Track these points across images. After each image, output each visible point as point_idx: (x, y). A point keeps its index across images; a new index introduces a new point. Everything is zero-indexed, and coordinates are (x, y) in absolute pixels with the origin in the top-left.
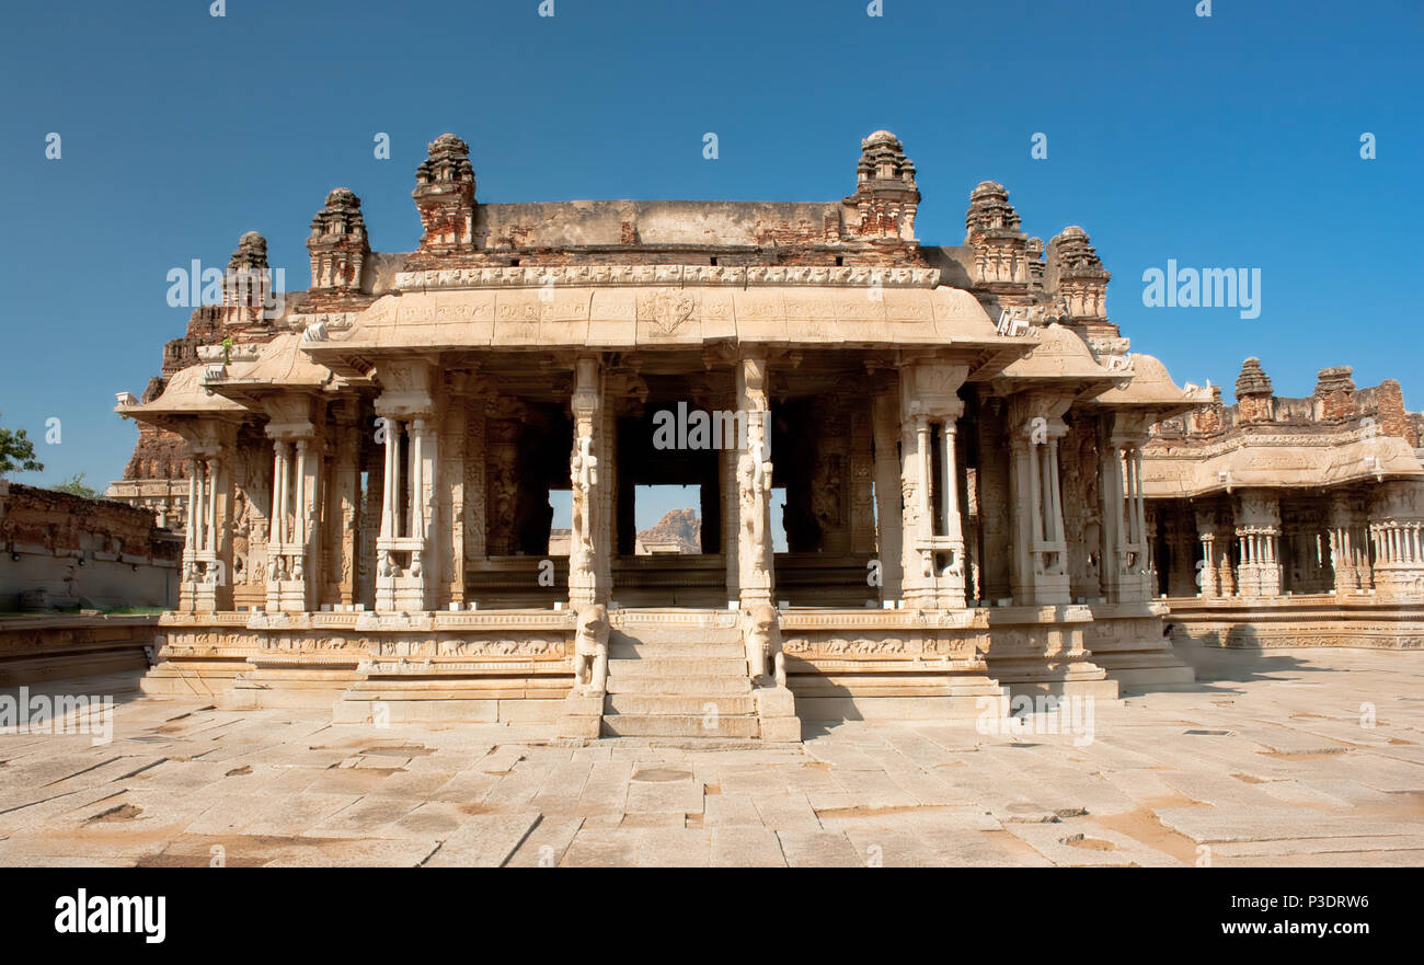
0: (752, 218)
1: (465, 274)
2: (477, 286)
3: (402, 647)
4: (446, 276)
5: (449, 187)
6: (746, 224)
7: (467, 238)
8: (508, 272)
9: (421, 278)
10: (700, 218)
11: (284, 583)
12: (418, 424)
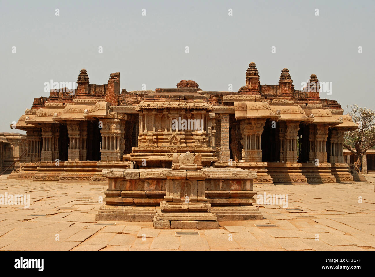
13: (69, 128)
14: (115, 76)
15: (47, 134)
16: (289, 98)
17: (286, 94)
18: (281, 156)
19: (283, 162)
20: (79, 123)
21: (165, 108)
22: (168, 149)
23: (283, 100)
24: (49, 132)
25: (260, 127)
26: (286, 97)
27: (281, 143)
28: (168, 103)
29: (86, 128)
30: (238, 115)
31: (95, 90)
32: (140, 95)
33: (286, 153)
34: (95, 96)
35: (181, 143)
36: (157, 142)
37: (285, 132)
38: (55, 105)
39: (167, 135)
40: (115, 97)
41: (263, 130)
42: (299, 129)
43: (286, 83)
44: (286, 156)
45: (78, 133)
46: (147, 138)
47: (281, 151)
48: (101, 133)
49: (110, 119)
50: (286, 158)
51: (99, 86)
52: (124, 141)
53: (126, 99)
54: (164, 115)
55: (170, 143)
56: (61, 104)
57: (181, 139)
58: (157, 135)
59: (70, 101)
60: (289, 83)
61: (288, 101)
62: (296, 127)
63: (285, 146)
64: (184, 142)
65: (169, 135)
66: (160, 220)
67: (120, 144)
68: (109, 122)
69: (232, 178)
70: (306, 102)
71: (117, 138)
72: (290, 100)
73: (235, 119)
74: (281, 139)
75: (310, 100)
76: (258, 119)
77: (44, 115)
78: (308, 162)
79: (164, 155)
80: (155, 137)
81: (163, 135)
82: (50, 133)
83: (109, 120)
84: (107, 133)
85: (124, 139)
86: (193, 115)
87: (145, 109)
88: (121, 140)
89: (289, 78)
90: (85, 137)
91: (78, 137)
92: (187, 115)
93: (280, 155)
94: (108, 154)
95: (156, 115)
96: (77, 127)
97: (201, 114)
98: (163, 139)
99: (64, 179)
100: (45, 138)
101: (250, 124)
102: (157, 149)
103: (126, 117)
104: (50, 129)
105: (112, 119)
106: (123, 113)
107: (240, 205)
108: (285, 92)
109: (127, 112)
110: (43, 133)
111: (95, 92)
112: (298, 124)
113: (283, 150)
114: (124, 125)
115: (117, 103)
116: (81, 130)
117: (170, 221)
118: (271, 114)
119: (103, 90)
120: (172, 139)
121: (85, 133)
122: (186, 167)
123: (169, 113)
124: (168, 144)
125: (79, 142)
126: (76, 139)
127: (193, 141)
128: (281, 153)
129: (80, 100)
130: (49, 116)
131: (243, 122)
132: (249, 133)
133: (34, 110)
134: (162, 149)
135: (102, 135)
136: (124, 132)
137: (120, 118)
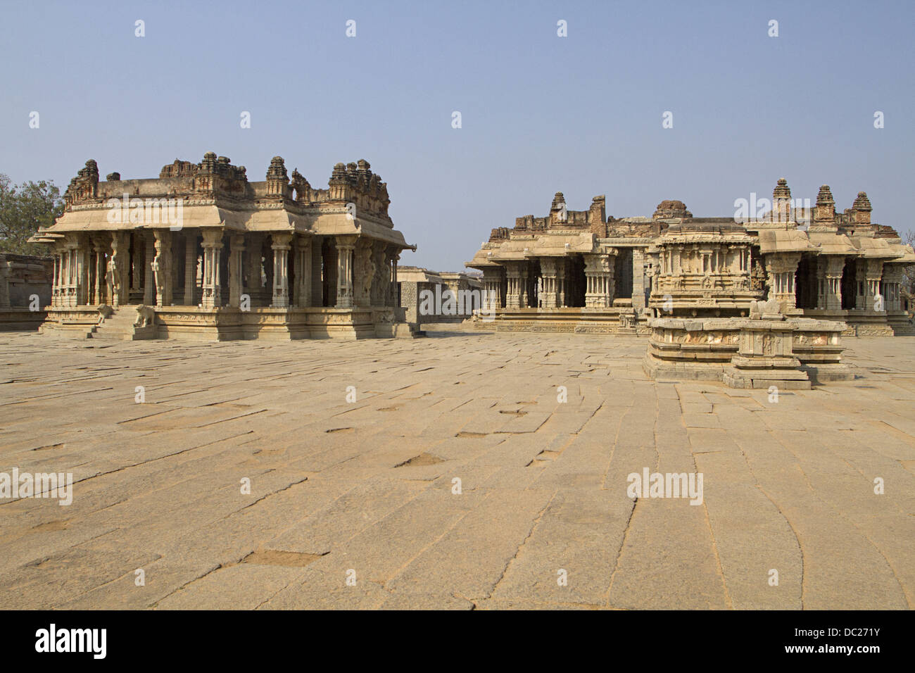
0: (170, 183)
1: (88, 206)
2: (92, 209)
3: (71, 315)
4: (83, 206)
5: (86, 178)
6: (169, 185)
7: (92, 194)
8: (99, 205)
9: (77, 207)
10: (156, 185)
11: (63, 297)
12: (76, 251)
13: (543, 267)
14: (600, 200)
15: (512, 274)
16: (830, 224)
17: (826, 219)
18: (820, 301)
19: (822, 308)
20: (556, 260)
21: (695, 243)
22: (701, 293)
23: (822, 227)
24: (515, 271)
25: (794, 263)
26: (827, 223)
27: (820, 284)
28: (699, 236)
29: (563, 266)
30: (764, 248)
31: (574, 217)
32: (635, 224)
33: (827, 296)
34: (575, 226)
35: (716, 285)
36: (684, 285)
37: (825, 269)
38: (522, 237)
39: (698, 276)
40: (602, 226)
41: (797, 266)
42: (844, 265)
43: (825, 205)
44: (826, 300)
45: (554, 272)
46: (672, 279)
47: (820, 294)
48: (585, 273)
49: (597, 254)
50: (826, 303)
51: (580, 213)
52: (614, 283)
53: (617, 229)
54: (693, 252)
55: (701, 286)
56: (530, 236)
57: (716, 281)
58: (684, 276)
59: (540, 232)
60: (831, 205)
61: (829, 229)
62: (840, 263)
63: (825, 288)
64: (721, 285)
65: (700, 276)
66: (740, 378)
67: (609, 286)
68: (595, 259)
69: (816, 330)
70: (852, 229)
71: (605, 278)
72: (832, 226)
73: (759, 253)
74: (819, 278)
75: (857, 226)
76: (790, 254)
77: (510, 250)
78: (853, 309)
79: (695, 301)
80: (682, 278)
81: (693, 276)
82: (517, 273)
83: (595, 256)
84: (594, 273)
85: (614, 279)
86: (730, 250)
87: (670, 244)
88: (609, 281)
89: (830, 197)
90: (563, 278)
91: (553, 277)
92: (722, 250)
93: (817, 300)
94: (595, 298)
95: (683, 251)
96: (553, 265)
97: (741, 249)
98: (693, 281)
99: (538, 329)
100: (511, 279)
101: (779, 259)
102: (686, 293)
103: (616, 252)
104: (517, 267)
105: (599, 254)
106: (612, 247)
107: (824, 362)
108: (825, 217)
109: (617, 245)
110: (508, 273)
111: (575, 220)
112: (843, 259)
113: (822, 293)
114: (614, 262)
115: (605, 234)
116: (557, 269)
117: (752, 380)
118: (808, 246)
119: (585, 218)
120: (704, 281)
121: (563, 272)
122: (769, 316)
123: (700, 249)
124: (700, 288)
125: (555, 284)
126: (551, 279)
127: (731, 283)
128: (819, 298)
129: (555, 232)
130: (515, 251)
131: (770, 257)
132: (778, 270)
133: (492, 244)
134: (693, 293)
135: (587, 275)
136: (613, 271)
137: (608, 253)
